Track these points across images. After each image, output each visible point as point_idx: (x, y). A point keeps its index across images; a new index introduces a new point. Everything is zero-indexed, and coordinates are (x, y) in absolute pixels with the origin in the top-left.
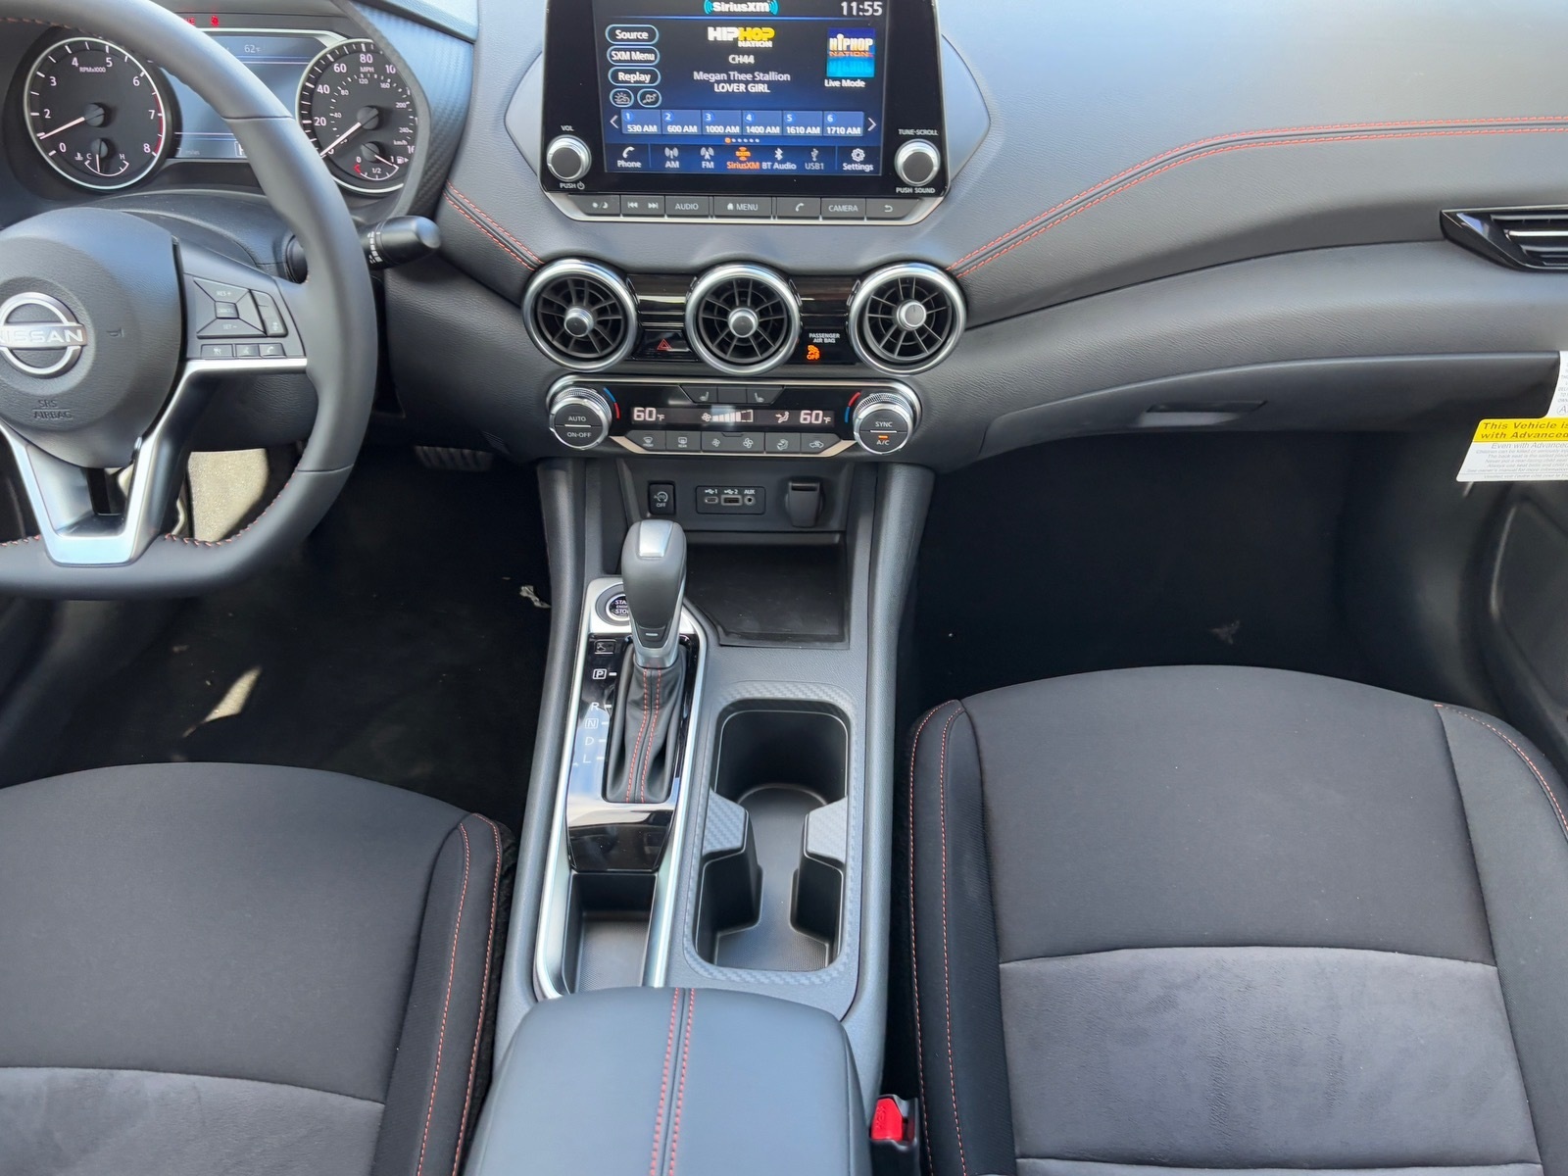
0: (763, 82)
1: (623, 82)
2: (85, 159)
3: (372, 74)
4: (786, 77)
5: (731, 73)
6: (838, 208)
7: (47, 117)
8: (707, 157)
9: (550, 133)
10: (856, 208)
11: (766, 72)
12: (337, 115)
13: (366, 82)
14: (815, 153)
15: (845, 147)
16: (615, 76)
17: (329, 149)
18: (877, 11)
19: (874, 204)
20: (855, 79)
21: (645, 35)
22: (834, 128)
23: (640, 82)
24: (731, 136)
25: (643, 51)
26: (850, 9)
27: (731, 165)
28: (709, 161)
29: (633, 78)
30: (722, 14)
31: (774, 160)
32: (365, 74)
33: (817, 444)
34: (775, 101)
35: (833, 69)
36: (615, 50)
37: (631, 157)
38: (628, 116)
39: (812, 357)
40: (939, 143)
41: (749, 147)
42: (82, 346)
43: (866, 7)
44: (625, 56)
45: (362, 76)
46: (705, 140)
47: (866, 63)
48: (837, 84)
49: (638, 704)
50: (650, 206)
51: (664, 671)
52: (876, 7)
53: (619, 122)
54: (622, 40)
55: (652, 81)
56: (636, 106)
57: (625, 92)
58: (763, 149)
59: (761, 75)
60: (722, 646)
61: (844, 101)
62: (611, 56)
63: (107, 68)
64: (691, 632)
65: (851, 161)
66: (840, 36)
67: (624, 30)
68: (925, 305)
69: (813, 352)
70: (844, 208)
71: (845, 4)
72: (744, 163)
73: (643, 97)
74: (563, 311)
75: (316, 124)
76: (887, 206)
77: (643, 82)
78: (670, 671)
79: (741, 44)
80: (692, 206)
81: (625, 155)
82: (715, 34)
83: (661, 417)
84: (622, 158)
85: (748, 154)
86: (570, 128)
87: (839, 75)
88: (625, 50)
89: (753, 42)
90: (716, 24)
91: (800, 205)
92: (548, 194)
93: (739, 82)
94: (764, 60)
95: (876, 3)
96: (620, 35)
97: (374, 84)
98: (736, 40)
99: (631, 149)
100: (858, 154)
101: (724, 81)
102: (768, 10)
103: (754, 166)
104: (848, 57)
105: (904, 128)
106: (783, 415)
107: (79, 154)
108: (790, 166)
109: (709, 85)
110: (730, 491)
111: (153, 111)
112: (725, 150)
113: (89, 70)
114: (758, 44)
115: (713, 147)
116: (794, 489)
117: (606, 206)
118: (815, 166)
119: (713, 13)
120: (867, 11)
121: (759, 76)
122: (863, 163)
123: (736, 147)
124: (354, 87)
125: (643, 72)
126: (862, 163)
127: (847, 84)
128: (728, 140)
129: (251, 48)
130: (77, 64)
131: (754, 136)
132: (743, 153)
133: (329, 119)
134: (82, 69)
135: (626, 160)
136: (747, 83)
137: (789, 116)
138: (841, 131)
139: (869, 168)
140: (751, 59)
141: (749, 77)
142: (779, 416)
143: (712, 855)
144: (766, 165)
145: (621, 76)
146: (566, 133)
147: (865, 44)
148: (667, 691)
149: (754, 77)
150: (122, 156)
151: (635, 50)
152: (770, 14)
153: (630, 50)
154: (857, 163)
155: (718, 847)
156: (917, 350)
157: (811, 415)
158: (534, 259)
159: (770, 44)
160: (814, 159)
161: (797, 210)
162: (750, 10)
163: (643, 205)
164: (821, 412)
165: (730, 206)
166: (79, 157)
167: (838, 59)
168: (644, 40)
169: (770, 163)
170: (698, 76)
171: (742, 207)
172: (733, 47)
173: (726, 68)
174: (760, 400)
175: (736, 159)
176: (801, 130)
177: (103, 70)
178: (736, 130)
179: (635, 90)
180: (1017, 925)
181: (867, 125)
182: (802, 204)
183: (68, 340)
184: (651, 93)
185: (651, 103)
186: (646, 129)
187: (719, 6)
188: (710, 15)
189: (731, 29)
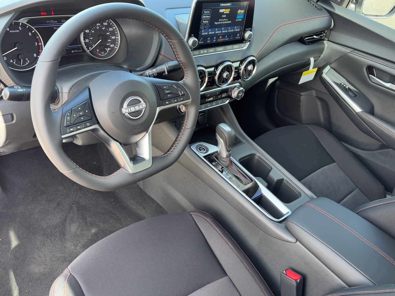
2: (14, 61)
3: (100, 26)
5: (222, 19)
6: (235, 47)
8: (215, 39)
9: (189, 37)
10: (238, 47)
12: (92, 38)
13: (98, 28)
14: (232, 36)
15: (236, 34)
16: (202, 22)
18: (246, 4)
20: (240, 19)
22: (236, 30)
25: (208, 16)
26: (242, 4)
27: (218, 40)
28: (215, 40)
30: (223, 6)
31: (225, 38)
32: (98, 26)
33: (224, 101)
35: (238, 17)
36: (203, 16)
38: (203, 31)
40: (251, 31)
41: (222, 36)
42: (146, 108)
43: (244, 4)
44: (205, 17)
45: (97, 26)
46: (215, 35)
47: (243, 15)
48: (237, 20)
50: (205, 52)
53: (201, 33)
54: (205, 13)
55: (208, 22)
56: (205, 28)
57: (203, 25)
58: (224, 36)
61: (238, 24)
62: (202, 17)
63: (19, 30)
65: (237, 37)
68: (252, 64)
72: (221, 40)
75: (86, 42)
76: (242, 45)
77: (207, 23)
79: (224, 13)
80: (212, 50)
81: (201, 40)
82: (221, 11)
85: (221, 37)
88: (205, 15)
89: (226, 12)
90: (221, 9)
94: (227, 16)
96: (205, 12)
97: (101, 28)
99: (202, 39)
100: (238, 35)
103: (222, 40)
104: (240, 14)
105: (247, 29)
106: (220, 96)
107: (11, 60)
108: (228, 39)
111: (36, 43)
112: (218, 36)
113: (13, 31)
117: (197, 53)
118: (231, 38)
119: (221, 6)
123: (220, 36)
124: (95, 30)
125: (207, 20)
126: (239, 37)
128: (219, 34)
129: (64, 21)
130: (9, 30)
131: (223, 33)
133: (89, 40)
134: (10, 31)
135: (201, 41)
137: (229, 28)
140: (225, 16)
141: (224, 20)
145: (204, 22)
146: (192, 36)
147: (243, 11)
150: (27, 59)
151: (207, 15)
152: (230, 6)
153: (206, 15)
162: (227, 5)
164: (226, 94)
165: (218, 49)
166: (11, 61)
168: (209, 13)
171: (220, 49)
172: (223, 13)
176: (231, 31)
177: (18, 31)
178: (220, 32)
179: (205, 25)
181: (241, 28)
182: (229, 47)
183: (143, 107)
184: (208, 25)
185: (208, 27)
186: (205, 34)
187: (222, 5)
188: (221, 7)
189: (224, 10)
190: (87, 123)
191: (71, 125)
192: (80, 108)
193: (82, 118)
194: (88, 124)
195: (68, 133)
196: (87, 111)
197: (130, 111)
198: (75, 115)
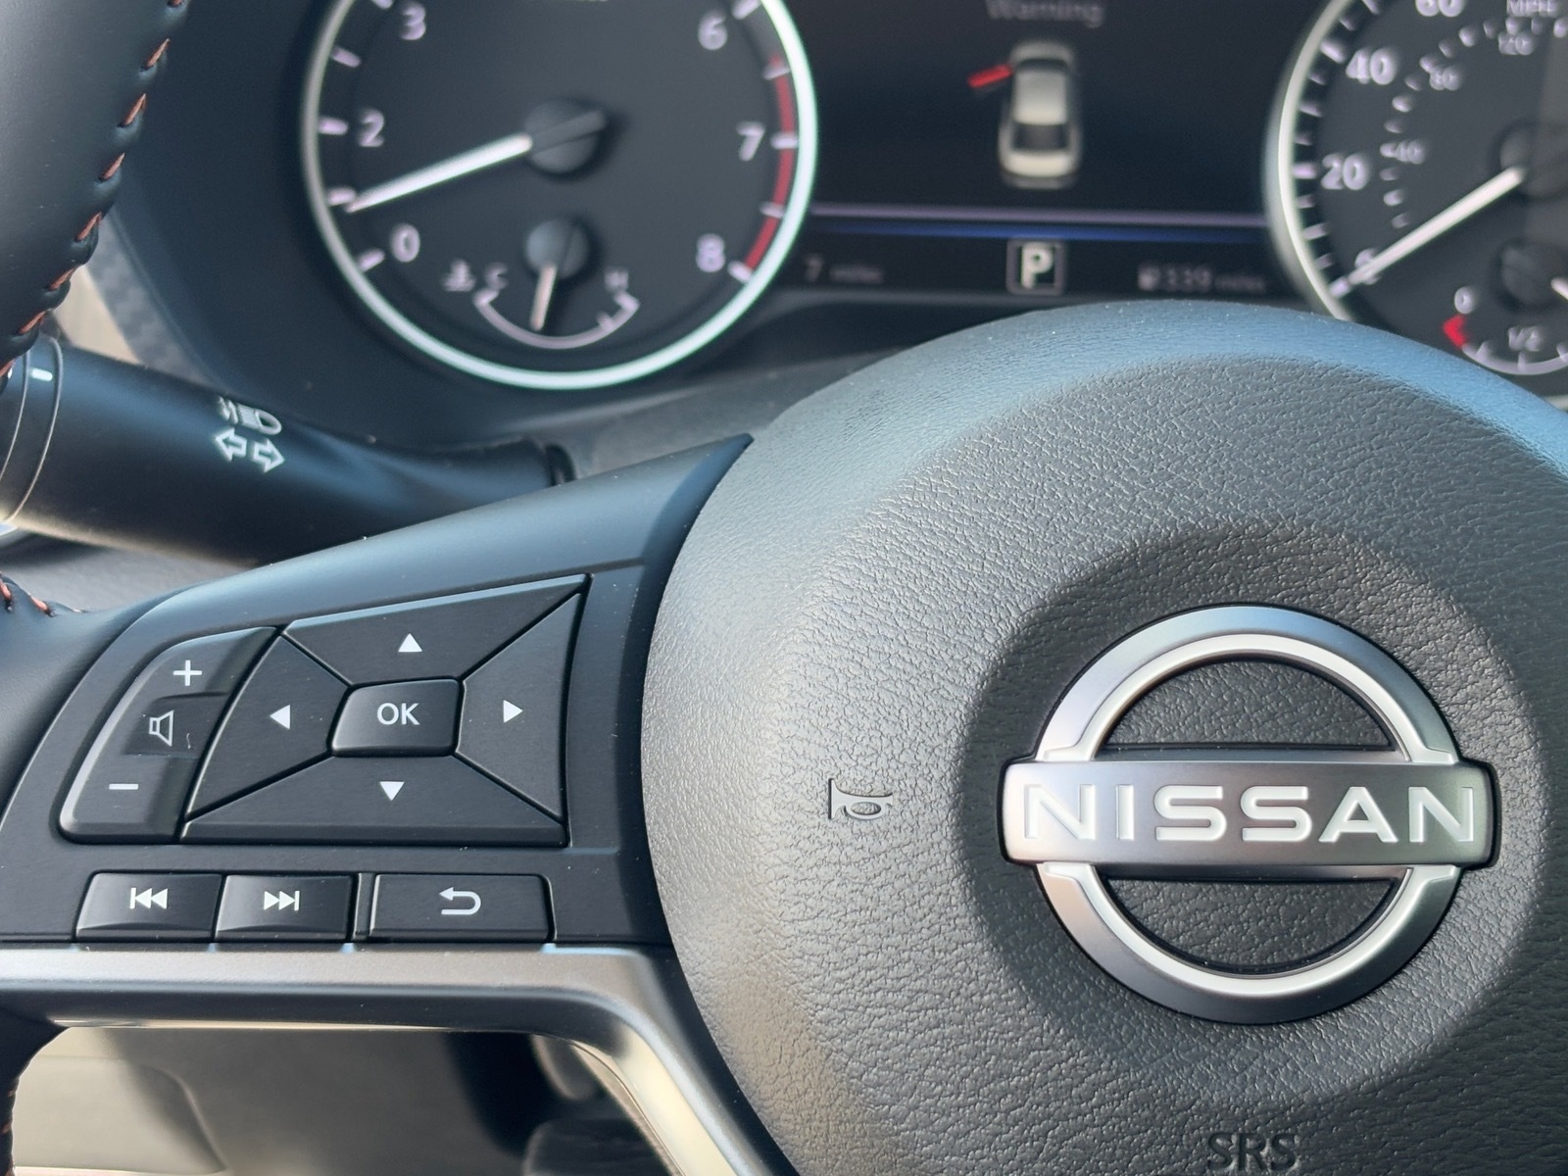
2: (481, 284)
3: (1546, 21)
7: (370, 139)
12: (1410, 153)
13: (1523, 46)
17: (1369, 267)
42: (1467, 867)
75: (1330, 183)
107: (461, 268)
111: (755, 134)
124: (1482, 62)
133: (1377, 164)
150: (619, 279)
183: (1418, 835)
190: (457, 877)
191: (175, 840)
192: (410, 645)
193: (392, 789)
194: (461, 903)
195: (75, 940)
196: (511, 711)
197: (1129, 833)
198: (283, 717)
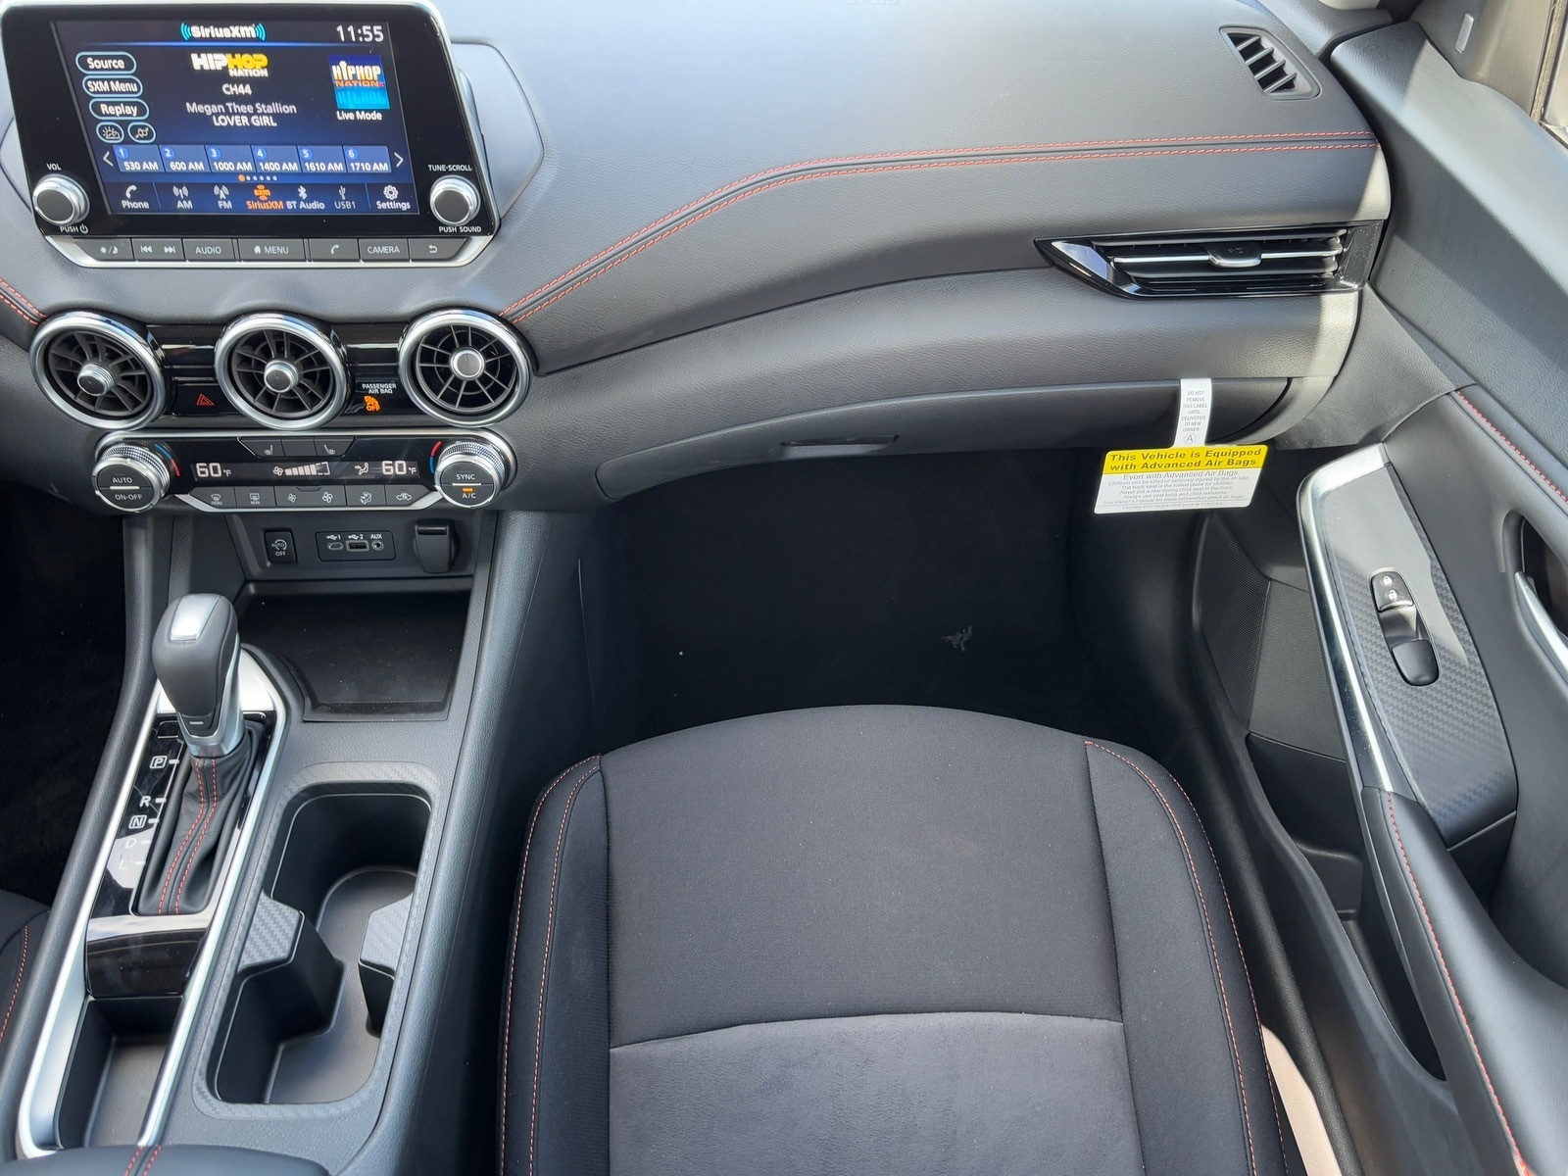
0: (268, 115)
1: (106, 115)
4: (290, 109)
5: (229, 105)
6: (375, 250)
8: (222, 196)
9: (35, 173)
10: (397, 249)
11: (268, 102)
14: (342, 191)
15: (372, 186)
16: (98, 111)
18: (378, 36)
19: (416, 244)
20: (371, 111)
21: (121, 64)
22: (358, 164)
23: (126, 115)
24: (245, 174)
25: (121, 81)
26: (347, 34)
27: (251, 205)
28: (226, 201)
29: (119, 110)
30: (201, 39)
31: (299, 199)
33: (404, 496)
34: (284, 135)
35: (342, 100)
36: (92, 80)
37: (135, 197)
38: (121, 152)
39: (372, 408)
40: (474, 178)
41: (267, 186)
43: (365, 33)
44: (105, 87)
46: (216, 178)
47: (379, 93)
48: (351, 116)
49: (194, 796)
50: (166, 250)
51: (219, 761)
52: (376, 33)
53: (113, 157)
54: (95, 69)
55: (140, 114)
57: (112, 127)
58: (283, 187)
59: (263, 106)
60: (305, 722)
61: (360, 134)
62: (88, 88)
64: (270, 708)
65: (384, 199)
66: (343, 64)
67: (94, 58)
68: (483, 353)
69: (372, 404)
70: (385, 249)
71: (340, 29)
72: (263, 203)
73: (134, 130)
74: (78, 367)
76: (431, 247)
77: (131, 115)
78: (228, 760)
79: (232, 73)
80: (214, 250)
81: (128, 195)
82: (199, 62)
83: (228, 472)
84: (126, 199)
85: (268, 192)
86: (56, 167)
87: (352, 107)
88: (103, 80)
89: (246, 71)
90: (200, 51)
91: (335, 246)
92: (49, 238)
93: (241, 114)
94: (262, 91)
95: (375, 28)
96: (92, 64)
98: (226, 69)
99: (134, 188)
100: (391, 191)
101: (222, 113)
102: (254, 36)
103: (278, 205)
104: (356, 87)
105: (434, 164)
106: (362, 467)
108: (317, 205)
109: (205, 119)
110: (354, 536)
112: (241, 190)
114: (253, 73)
115: (227, 185)
116: (421, 533)
117: (116, 251)
118: (345, 205)
119: (192, 39)
120: (368, 36)
121: (260, 107)
122: (399, 199)
123: (254, 186)
125: (126, 104)
126: (396, 200)
127: (361, 116)
128: (241, 178)
131: (271, 174)
132: (262, 192)
135: (130, 200)
136: (249, 115)
137: (305, 151)
138: (367, 167)
139: (405, 206)
140: (247, 90)
141: (250, 109)
142: (358, 467)
143: (252, 970)
144: (291, 205)
145: (104, 109)
146: (53, 172)
147: (374, 71)
148: (228, 781)
149: (255, 109)
151: (114, 80)
152: (258, 39)
153: (108, 80)
154: (389, 200)
155: (259, 960)
156: (482, 400)
157: (393, 465)
158: (35, 311)
159: (265, 73)
160: (344, 198)
161: (332, 252)
162: (234, 36)
163: (158, 250)
164: (404, 462)
165: (258, 249)
167: (345, 89)
168: (119, 69)
169: (295, 203)
170: (192, 108)
171: (271, 250)
172: (223, 76)
173: (222, 99)
174: (331, 452)
175: (256, 199)
176: (322, 167)
178: (248, 167)
179: (124, 124)
180: (632, 1002)
181: (393, 161)
182: (337, 246)
184: (143, 127)
185: (145, 138)
186: (145, 166)
187: (197, 31)
188: (189, 40)
189: (218, 56)
